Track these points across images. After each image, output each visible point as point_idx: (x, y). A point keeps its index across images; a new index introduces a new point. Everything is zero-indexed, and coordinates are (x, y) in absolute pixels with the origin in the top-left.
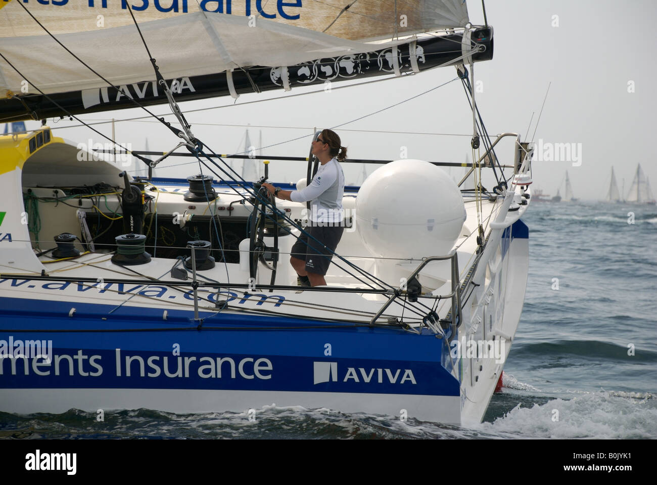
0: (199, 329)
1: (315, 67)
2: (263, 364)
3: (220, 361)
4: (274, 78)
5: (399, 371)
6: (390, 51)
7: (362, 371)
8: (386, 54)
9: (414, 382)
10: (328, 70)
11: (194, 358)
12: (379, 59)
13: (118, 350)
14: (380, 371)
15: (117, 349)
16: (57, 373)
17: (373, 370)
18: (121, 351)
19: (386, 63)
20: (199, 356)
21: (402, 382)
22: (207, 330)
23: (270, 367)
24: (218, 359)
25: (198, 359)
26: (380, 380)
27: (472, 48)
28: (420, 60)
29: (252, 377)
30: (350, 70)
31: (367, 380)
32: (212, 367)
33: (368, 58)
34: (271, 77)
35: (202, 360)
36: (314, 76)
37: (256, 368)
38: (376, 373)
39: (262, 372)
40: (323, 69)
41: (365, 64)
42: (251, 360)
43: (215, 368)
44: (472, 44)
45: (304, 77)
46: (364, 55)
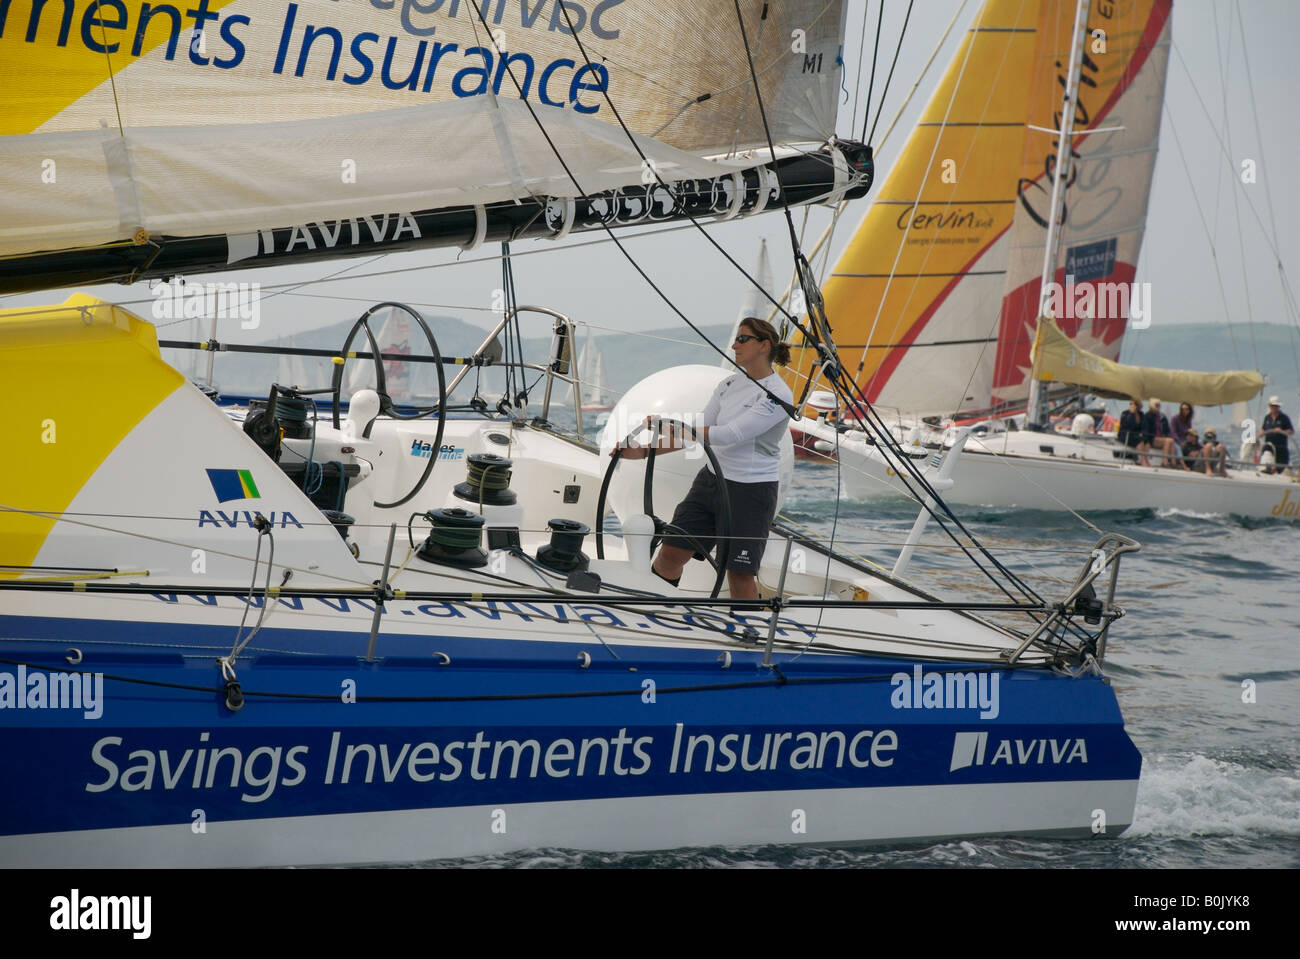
0: (782, 683)
1: (615, 200)
2: (886, 741)
3: (825, 738)
4: (550, 217)
5: (1068, 741)
6: (729, 177)
7: (1020, 744)
8: (724, 182)
9: (1084, 760)
10: (634, 205)
11: (788, 736)
12: (714, 191)
13: (680, 726)
14: (1043, 743)
15: (678, 725)
16: (580, 772)
17: (1034, 742)
18: (684, 727)
19: (723, 196)
20: (796, 730)
21: (1069, 761)
22: (793, 683)
23: (894, 746)
24: (824, 734)
25: (794, 736)
26: (1040, 760)
27: (850, 177)
28: (773, 195)
29: (865, 764)
30: (668, 206)
31: (1023, 759)
32: (812, 749)
33: (697, 188)
34: (547, 214)
35: (800, 737)
36: (612, 215)
37: (875, 747)
38: (1037, 746)
39: (882, 755)
40: (629, 204)
41: (692, 199)
42: (869, 733)
43: (815, 750)
44: (850, 170)
45: (596, 217)
46: (690, 182)
